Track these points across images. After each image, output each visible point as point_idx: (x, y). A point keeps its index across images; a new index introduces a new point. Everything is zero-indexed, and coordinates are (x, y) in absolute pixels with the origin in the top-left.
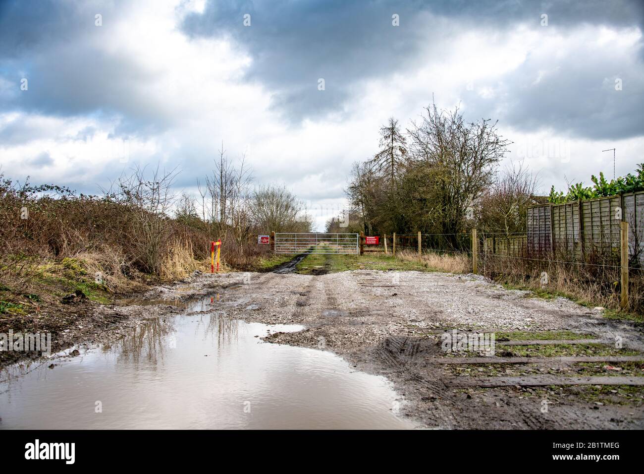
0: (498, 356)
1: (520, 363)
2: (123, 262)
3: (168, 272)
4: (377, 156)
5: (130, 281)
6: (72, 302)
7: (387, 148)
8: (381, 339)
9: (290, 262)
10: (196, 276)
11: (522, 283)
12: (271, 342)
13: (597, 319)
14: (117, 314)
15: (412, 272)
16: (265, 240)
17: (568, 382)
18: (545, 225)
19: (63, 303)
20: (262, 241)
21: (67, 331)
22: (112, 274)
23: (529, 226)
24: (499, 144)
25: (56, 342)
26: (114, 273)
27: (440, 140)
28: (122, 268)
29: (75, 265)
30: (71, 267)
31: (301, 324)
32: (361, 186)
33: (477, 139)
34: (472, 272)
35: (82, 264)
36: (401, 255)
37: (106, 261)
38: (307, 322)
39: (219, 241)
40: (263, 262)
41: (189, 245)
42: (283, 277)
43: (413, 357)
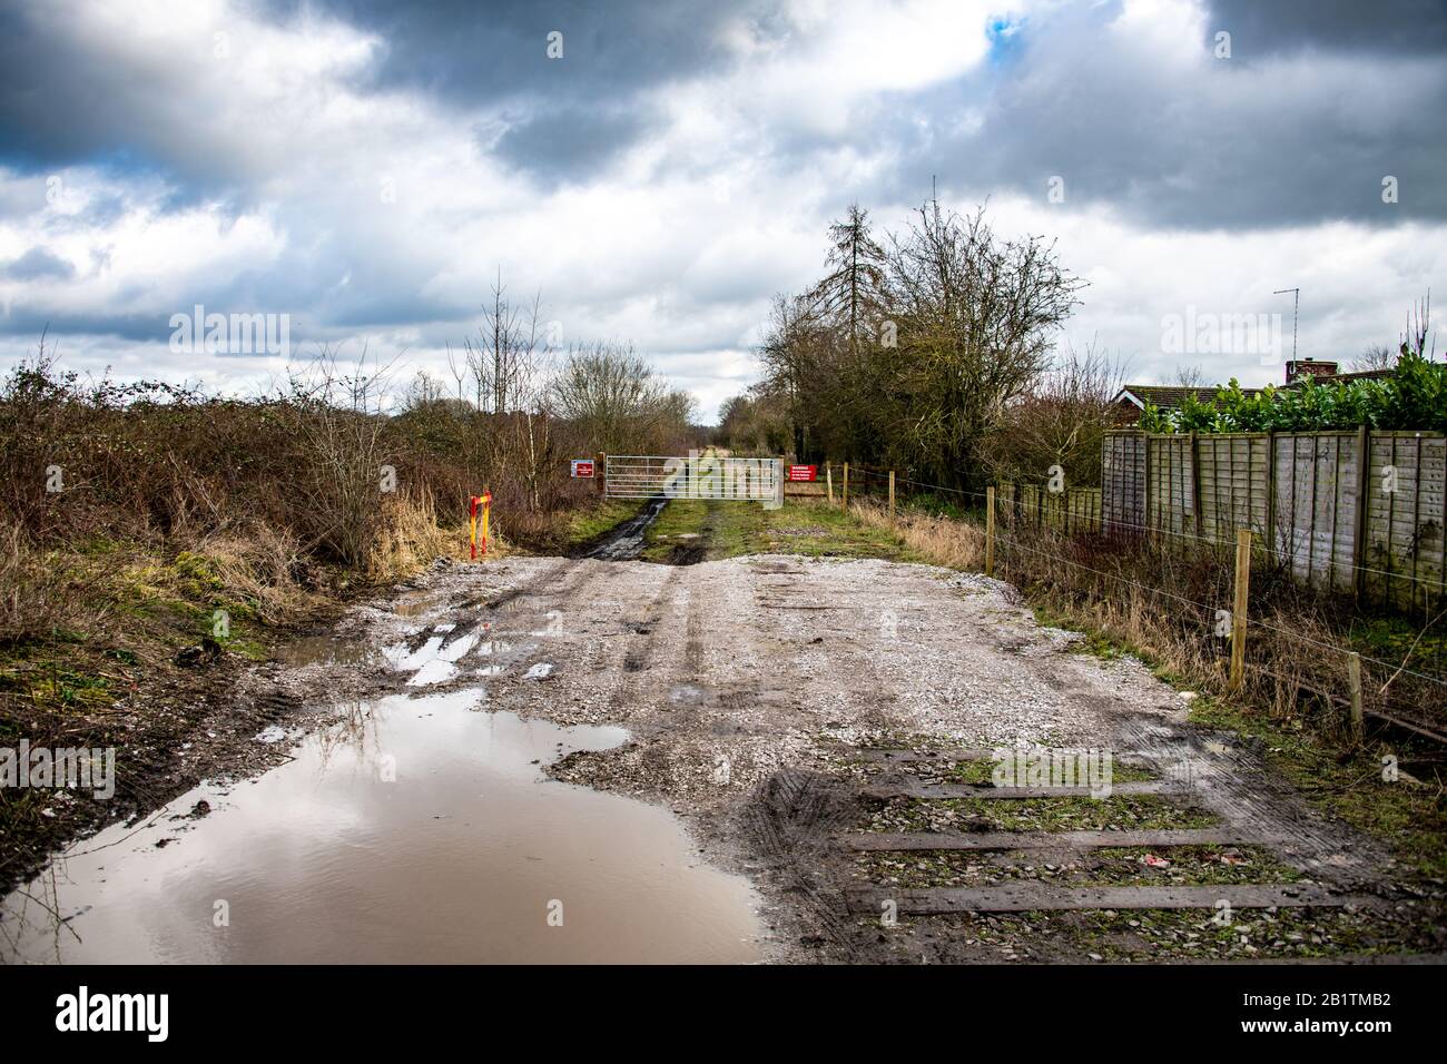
0: (963, 831)
1: (996, 850)
2: (294, 556)
3: (384, 564)
4: (823, 285)
5: (308, 596)
6: (196, 663)
7: (843, 268)
8: (763, 777)
9: (635, 519)
10: (440, 570)
11: (1069, 613)
12: (561, 780)
13: (1174, 726)
14: (279, 695)
15: (871, 562)
16: (585, 471)
17: (1063, 904)
18: (1135, 472)
19: (179, 666)
20: (579, 473)
21: (187, 746)
22: (273, 584)
23: (1106, 471)
24: (1062, 285)
25: (168, 777)
26: (276, 580)
27: (943, 272)
28: (291, 568)
29: (201, 569)
30: (193, 573)
31: (625, 726)
32: (790, 345)
33: (1018, 275)
34: (983, 568)
35: (214, 567)
36: (858, 510)
37: (261, 557)
38: (637, 722)
39: (487, 494)
40: (580, 525)
41: (428, 498)
42: (613, 573)
43: (811, 831)
